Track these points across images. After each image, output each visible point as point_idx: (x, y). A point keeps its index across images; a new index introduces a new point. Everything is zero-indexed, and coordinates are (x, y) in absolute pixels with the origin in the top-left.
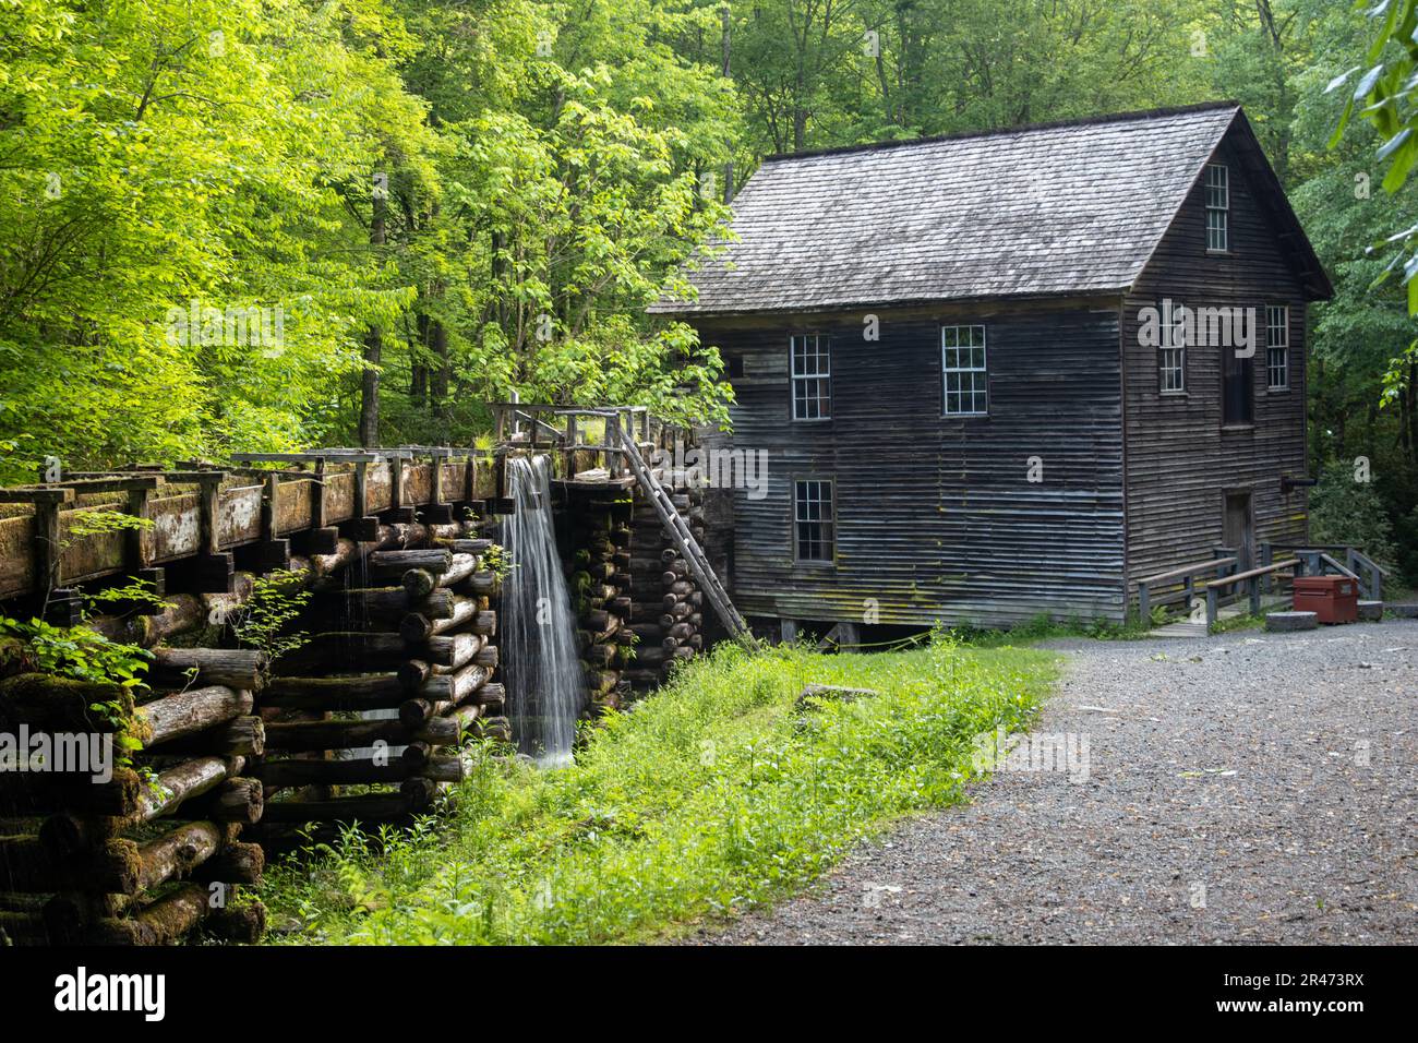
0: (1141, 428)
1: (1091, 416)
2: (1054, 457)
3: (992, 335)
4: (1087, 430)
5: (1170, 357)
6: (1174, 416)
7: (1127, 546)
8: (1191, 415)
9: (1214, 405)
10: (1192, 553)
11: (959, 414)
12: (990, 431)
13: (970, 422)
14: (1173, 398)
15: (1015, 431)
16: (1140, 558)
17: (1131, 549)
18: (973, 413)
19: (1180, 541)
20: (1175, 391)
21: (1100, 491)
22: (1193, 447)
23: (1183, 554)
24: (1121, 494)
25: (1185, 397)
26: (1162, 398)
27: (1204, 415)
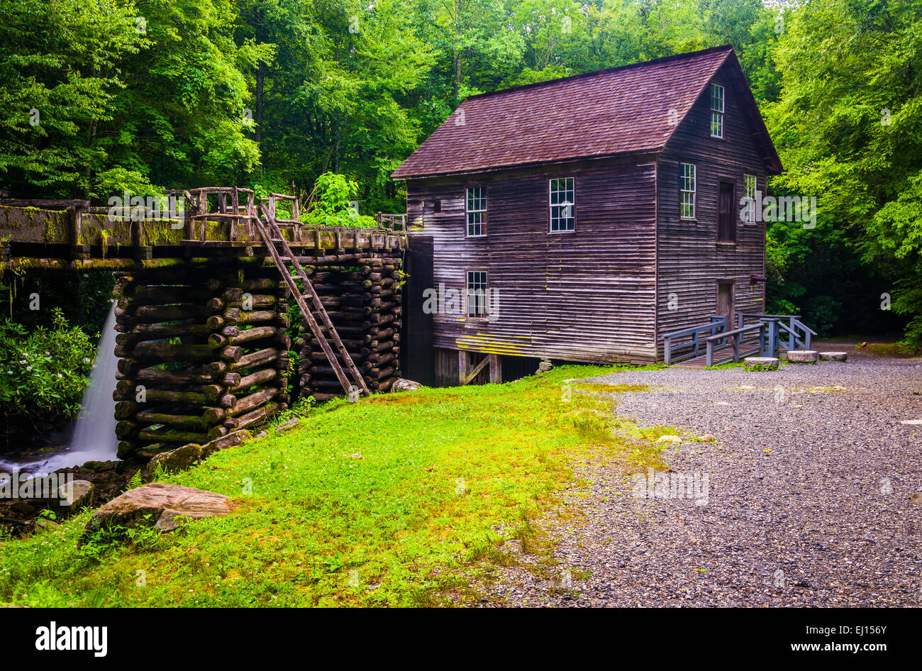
0: (668, 239)
1: (637, 231)
2: (613, 256)
3: (578, 183)
4: (634, 240)
5: (687, 197)
6: (689, 233)
7: (657, 312)
8: (699, 233)
9: (712, 227)
10: (697, 317)
11: (559, 232)
12: (576, 241)
13: (564, 236)
14: (688, 222)
15: (591, 241)
16: (665, 319)
17: (660, 313)
18: (566, 231)
19: (690, 310)
20: (689, 218)
21: (642, 277)
22: (700, 253)
23: (692, 318)
24: (654, 279)
25: (695, 222)
26: (681, 221)
27: (706, 234)
